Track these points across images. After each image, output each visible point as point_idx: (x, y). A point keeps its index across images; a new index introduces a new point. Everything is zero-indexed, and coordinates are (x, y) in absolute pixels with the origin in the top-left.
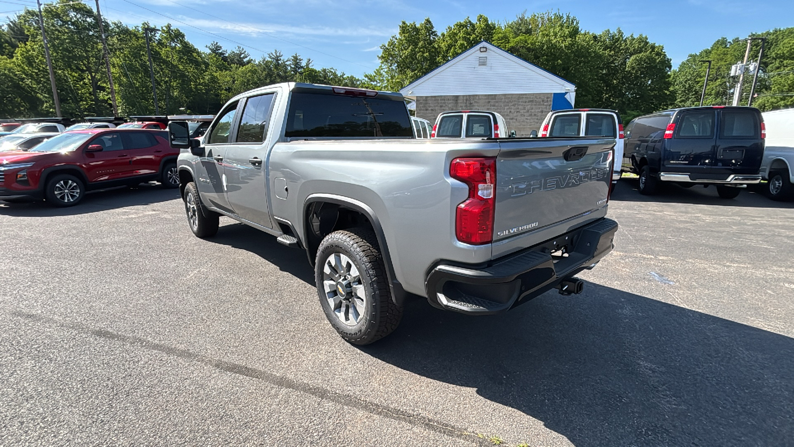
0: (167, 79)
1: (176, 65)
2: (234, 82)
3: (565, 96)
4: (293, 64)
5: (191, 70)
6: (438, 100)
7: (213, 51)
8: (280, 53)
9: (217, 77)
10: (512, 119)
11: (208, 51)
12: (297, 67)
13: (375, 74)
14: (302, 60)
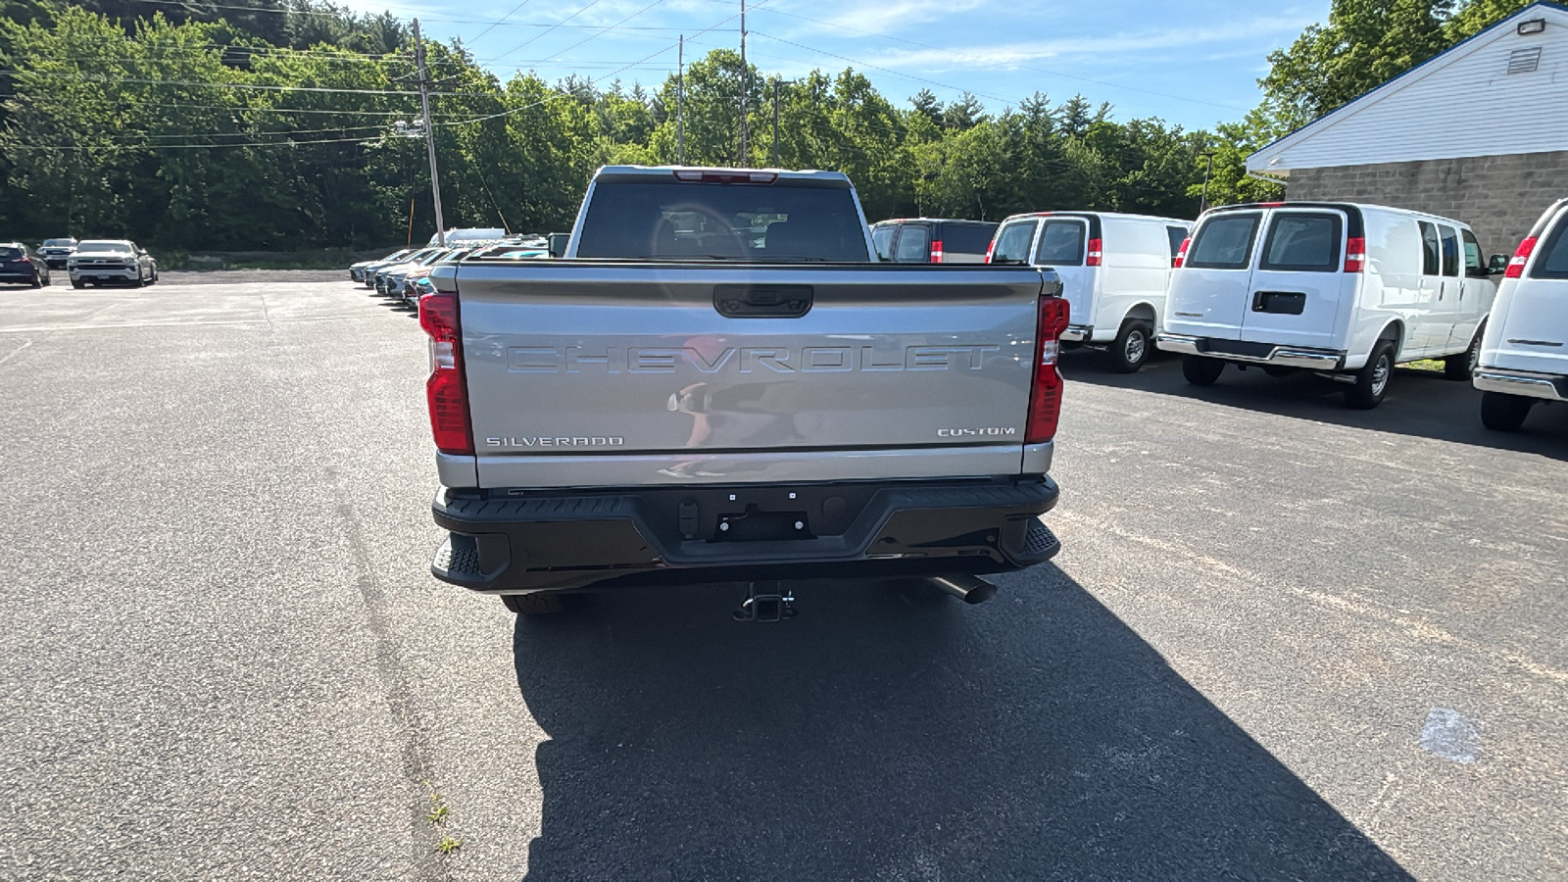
0: (833, 163)
1: (850, 138)
2: (943, 161)
4: (1068, 117)
5: (872, 144)
6: (1353, 177)
7: (920, 107)
8: (1044, 97)
9: (913, 154)
11: (913, 108)
12: (1075, 122)
13: (1247, 123)
14: (1089, 106)
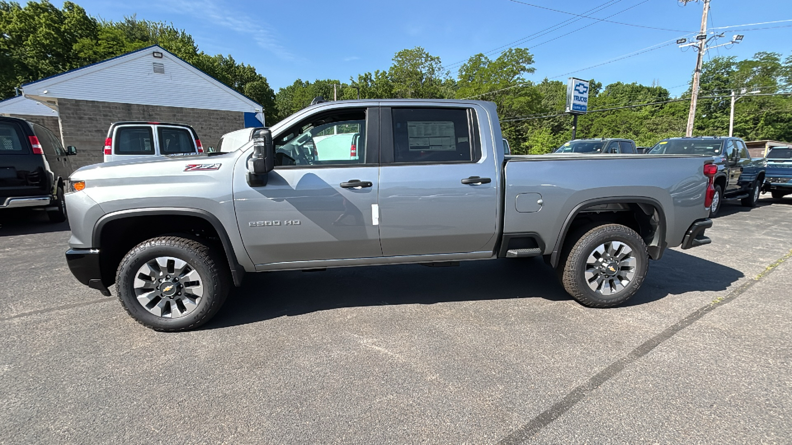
3: (256, 116)
10: (205, 135)
